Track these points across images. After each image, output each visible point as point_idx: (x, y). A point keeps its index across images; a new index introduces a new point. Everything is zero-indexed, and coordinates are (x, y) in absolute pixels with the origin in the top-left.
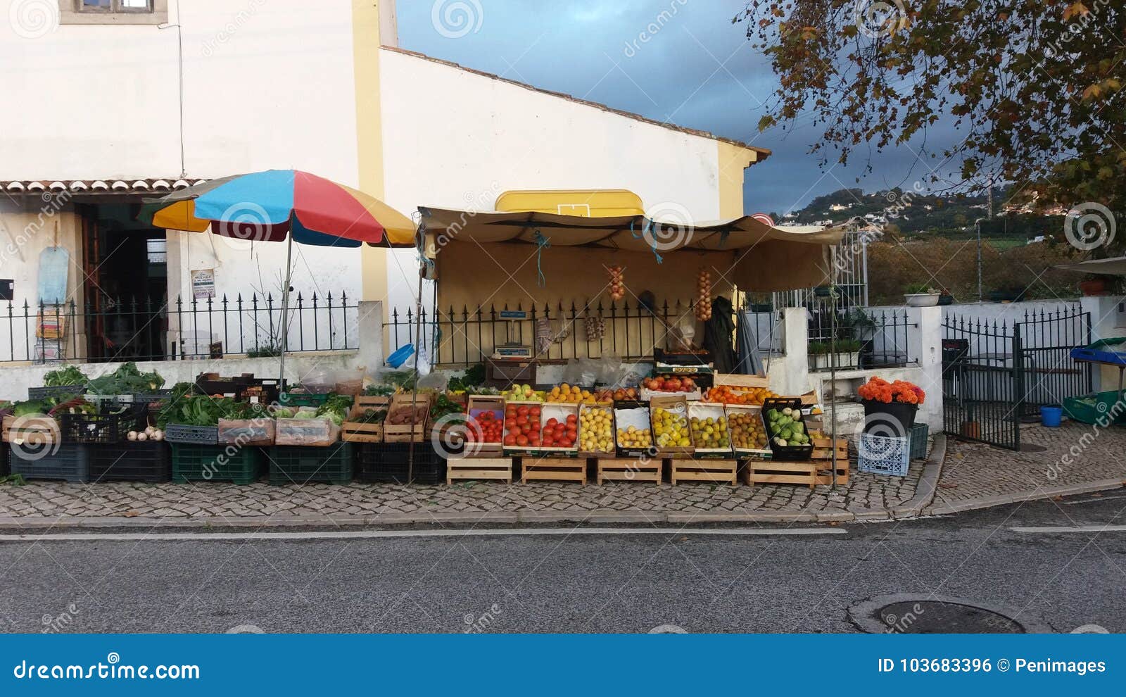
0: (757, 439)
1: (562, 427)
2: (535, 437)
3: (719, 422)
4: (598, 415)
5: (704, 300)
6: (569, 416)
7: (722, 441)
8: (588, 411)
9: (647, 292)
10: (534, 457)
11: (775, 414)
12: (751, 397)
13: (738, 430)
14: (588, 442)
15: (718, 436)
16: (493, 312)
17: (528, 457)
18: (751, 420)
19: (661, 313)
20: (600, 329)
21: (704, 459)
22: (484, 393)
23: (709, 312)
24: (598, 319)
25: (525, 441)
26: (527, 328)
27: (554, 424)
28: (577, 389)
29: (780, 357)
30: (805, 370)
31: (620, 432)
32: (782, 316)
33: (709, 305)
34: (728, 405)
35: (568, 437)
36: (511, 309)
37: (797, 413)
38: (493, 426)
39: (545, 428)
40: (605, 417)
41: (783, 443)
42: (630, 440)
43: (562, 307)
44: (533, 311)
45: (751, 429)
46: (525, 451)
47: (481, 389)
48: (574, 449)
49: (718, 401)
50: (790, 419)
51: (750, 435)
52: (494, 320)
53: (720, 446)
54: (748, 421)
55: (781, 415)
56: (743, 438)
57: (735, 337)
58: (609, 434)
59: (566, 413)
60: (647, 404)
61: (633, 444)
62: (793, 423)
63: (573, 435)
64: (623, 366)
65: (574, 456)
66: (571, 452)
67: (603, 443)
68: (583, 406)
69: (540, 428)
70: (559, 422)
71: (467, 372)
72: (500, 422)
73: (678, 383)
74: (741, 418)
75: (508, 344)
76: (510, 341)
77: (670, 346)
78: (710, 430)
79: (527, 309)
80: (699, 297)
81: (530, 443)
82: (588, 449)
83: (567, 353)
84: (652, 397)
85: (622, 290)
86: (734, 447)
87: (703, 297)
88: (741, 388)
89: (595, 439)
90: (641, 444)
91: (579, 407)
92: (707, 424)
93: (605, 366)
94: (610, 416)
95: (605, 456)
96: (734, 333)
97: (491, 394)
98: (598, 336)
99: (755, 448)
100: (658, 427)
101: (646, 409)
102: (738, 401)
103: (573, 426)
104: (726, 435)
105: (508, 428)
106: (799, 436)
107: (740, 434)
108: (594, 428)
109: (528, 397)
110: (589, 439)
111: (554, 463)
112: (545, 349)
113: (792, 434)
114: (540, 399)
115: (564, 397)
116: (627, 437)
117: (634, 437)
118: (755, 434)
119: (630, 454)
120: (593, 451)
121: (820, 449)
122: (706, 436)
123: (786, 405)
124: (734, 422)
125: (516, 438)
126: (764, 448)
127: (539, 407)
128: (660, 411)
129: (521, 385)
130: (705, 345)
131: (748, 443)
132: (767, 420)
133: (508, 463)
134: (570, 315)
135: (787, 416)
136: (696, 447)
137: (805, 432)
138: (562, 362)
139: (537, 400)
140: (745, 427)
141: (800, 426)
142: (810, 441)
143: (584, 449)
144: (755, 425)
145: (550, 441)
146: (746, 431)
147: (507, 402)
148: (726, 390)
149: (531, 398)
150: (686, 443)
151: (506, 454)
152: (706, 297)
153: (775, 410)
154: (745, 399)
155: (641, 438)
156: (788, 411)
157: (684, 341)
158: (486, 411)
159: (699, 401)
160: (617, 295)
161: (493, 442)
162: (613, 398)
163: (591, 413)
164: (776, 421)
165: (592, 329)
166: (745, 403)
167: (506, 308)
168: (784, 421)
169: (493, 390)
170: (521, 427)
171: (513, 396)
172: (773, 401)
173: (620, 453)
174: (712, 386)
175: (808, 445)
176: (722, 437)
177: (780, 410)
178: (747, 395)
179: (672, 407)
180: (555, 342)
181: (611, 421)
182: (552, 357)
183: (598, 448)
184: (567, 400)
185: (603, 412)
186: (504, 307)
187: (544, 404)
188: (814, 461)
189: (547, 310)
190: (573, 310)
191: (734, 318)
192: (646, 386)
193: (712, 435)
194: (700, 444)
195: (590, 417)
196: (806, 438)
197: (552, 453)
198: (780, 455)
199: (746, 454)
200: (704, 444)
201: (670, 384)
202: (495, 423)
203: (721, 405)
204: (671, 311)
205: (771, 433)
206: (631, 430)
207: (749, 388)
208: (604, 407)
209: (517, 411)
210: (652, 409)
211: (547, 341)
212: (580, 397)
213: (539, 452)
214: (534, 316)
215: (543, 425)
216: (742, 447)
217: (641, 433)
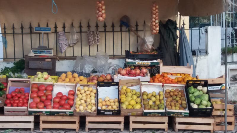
0: (181, 104)
1: (65, 98)
2: (49, 103)
3: (159, 95)
4: (88, 90)
5: (155, 22)
6: (70, 91)
7: (160, 105)
8: (82, 88)
9: (126, 17)
10: (47, 115)
11: (192, 89)
12: (180, 79)
13: (171, 99)
14: (80, 106)
15: (158, 103)
16: (31, 28)
17: (44, 115)
18: (178, 93)
19: (134, 29)
20: (97, 38)
21: (149, 116)
22: (18, 77)
23: (158, 29)
24: (95, 33)
25: (42, 105)
26: (52, 37)
27: (61, 96)
28: (76, 75)
29: (204, 56)
30: (219, 63)
31: (100, 100)
32: (207, 32)
33: (157, 25)
34: (165, 85)
35: (69, 104)
36: (42, 26)
37: (205, 89)
38: (23, 97)
39: (55, 98)
40: (92, 91)
41: (195, 106)
42: (106, 105)
43: (74, 25)
44: (56, 27)
45: (178, 99)
46: (42, 112)
47: (16, 75)
48: (72, 110)
49: (160, 82)
50: (201, 93)
51: (177, 101)
52: (31, 33)
53: (159, 108)
54: (176, 93)
55: (196, 90)
56: (173, 104)
57: (178, 44)
58: (93, 101)
59: (68, 89)
60: (117, 84)
61: (107, 108)
62: (202, 95)
63: (71, 102)
64: (110, 61)
65: (71, 115)
66: (70, 112)
67: (90, 107)
68: (78, 85)
69: (52, 97)
70: (64, 94)
71: (14, 64)
72: (27, 95)
73: (138, 71)
74: (173, 92)
75: (40, 47)
76: (41, 46)
77: (139, 49)
78: (154, 99)
79: (52, 26)
80: (151, 19)
81: (45, 107)
82: (80, 111)
83: (77, 53)
84: (120, 80)
85: (104, 15)
86: (167, 109)
87: (154, 20)
88: (176, 74)
89: (85, 105)
90: (112, 108)
91: (76, 86)
92: (152, 96)
93: (99, 61)
94: (95, 91)
95: (91, 114)
96: (178, 41)
97: (22, 78)
98: (95, 43)
99: (180, 109)
100: (123, 98)
101: (117, 87)
102: (172, 82)
103: (72, 97)
104: (163, 102)
105: (32, 98)
106: (205, 102)
107: (171, 101)
108: (84, 98)
109: (46, 79)
110: (81, 104)
111: (59, 119)
112: (63, 51)
113: (201, 101)
114: (53, 81)
115: (68, 80)
116: (104, 103)
117: (108, 103)
118: (180, 101)
119: (106, 113)
120: (83, 111)
121: (218, 110)
122: (151, 103)
123: (199, 84)
124: (168, 94)
125: (37, 104)
126: (185, 109)
127: (52, 85)
128: (125, 88)
129: (42, 72)
130: (159, 49)
131: (175, 107)
132: (188, 93)
133: (31, 119)
134: (78, 30)
135: (199, 91)
136: (145, 109)
137: (209, 100)
138: (73, 58)
139: (51, 82)
140: (175, 97)
141: (206, 97)
142: (212, 106)
143: (78, 110)
144: (180, 96)
145: (57, 106)
146: (175, 100)
147: (33, 82)
148: (166, 75)
149: (48, 80)
150: (138, 107)
151: (30, 114)
152: (156, 20)
153: (192, 87)
154: (176, 81)
155: (112, 104)
156: (200, 87)
157: (147, 46)
158: (19, 88)
159: (149, 82)
160: (101, 18)
161: (22, 106)
162: (97, 80)
163: (84, 89)
164: (193, 94)
165: (92, 39)
166: (177, 83)
167: (39, 25)
168: (197, 93)
169: (25, 75)
170: (40, 97)
171: (37, 79)
172: (192, 82)
173: (99, 113)
174: (159, 73)
175: (210, 107)
176: (160, 103)
177: (195, 87)
178: (178, 78)
179: (132, 85)
180: (69, 46)
181: (95, 94)
182: (68, 55)
183: (86, 110)
184: (70, 81)
185: (91, 89)
186: (37, 25)
187: (55, 83)
188: (214, 117)
189: (64, 27)
190: (81, 27)
191: (178, 32)
192: (119, 73)
193: (154, 102)
194: (147, 107)
195: (83, 91)
196: (209, 104)
197: (58, 113)
198: (193, 113)
199: (174, 113)
200: (149, 107)
201: (133, 72)
202: (24, 95)
203: (161, 84)
204: (140, 28)
205: (189, 101)
206: (107, 99)
207: (180, 74)
208: (92, 85)
209: (38, 88)
210: (120, 86)
211: (64, 45)
212: (78, 79)
213: (50, 112)
214: (56, 30)
215: (54, 96)
216: (171, 109)
217: (113, 101)
